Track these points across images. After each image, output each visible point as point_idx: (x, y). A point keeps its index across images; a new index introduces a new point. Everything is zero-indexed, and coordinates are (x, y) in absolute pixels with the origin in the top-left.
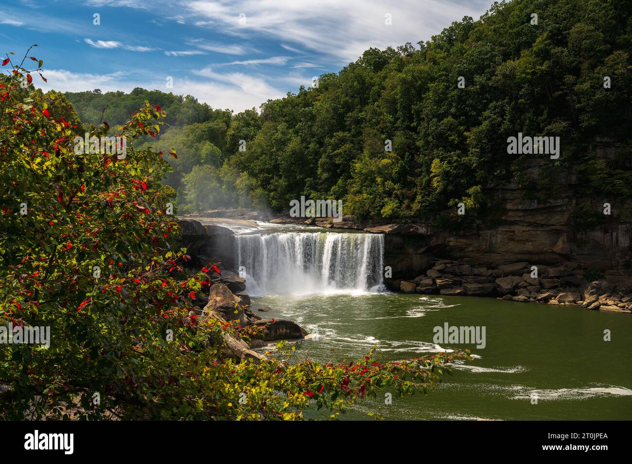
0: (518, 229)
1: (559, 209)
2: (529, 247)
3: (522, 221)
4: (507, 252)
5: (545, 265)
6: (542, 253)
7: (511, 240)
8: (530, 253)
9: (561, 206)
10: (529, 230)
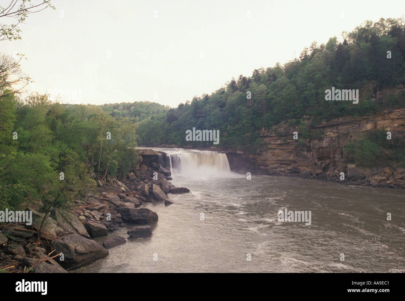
0: (276, 151)
1: (291, 143)
2: (280, 158)
3: (277, 148)
4: (272, 160)
5: (286, 165)
6: (285, 161)
7: (273, 155)
8: (280, 160)
9: (292, 142)
10: (280, 152)
